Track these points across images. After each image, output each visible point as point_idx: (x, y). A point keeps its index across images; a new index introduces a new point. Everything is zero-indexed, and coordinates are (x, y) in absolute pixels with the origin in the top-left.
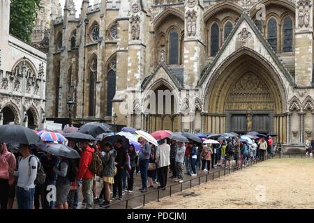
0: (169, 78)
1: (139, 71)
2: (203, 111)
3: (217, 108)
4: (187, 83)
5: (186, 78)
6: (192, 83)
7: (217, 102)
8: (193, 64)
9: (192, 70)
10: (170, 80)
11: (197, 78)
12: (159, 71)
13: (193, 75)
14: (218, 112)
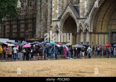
0: (72, 12)
1: (58, 9)
2: (89, 31)
3: (101, 29)
4: (81, 14)
5: (81, 11)
6: (84, 14)
7: (102, 25)
8: (84, 2)
9: (83, 6)
10: (73, 13)
11: (86, 11)
12: (67, 8)
13: (84, 9)
14: (103, 31)
